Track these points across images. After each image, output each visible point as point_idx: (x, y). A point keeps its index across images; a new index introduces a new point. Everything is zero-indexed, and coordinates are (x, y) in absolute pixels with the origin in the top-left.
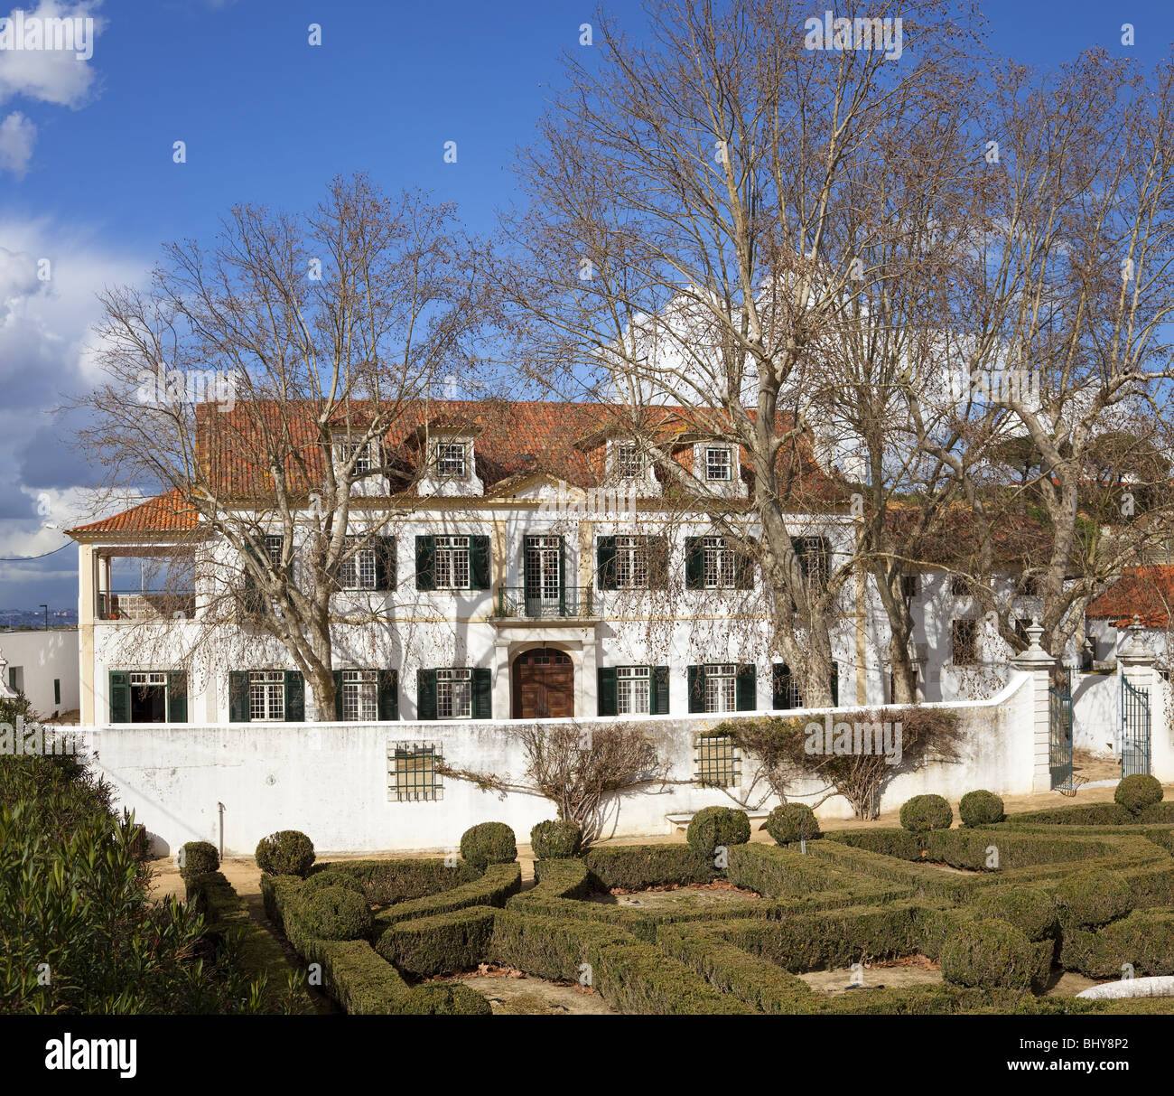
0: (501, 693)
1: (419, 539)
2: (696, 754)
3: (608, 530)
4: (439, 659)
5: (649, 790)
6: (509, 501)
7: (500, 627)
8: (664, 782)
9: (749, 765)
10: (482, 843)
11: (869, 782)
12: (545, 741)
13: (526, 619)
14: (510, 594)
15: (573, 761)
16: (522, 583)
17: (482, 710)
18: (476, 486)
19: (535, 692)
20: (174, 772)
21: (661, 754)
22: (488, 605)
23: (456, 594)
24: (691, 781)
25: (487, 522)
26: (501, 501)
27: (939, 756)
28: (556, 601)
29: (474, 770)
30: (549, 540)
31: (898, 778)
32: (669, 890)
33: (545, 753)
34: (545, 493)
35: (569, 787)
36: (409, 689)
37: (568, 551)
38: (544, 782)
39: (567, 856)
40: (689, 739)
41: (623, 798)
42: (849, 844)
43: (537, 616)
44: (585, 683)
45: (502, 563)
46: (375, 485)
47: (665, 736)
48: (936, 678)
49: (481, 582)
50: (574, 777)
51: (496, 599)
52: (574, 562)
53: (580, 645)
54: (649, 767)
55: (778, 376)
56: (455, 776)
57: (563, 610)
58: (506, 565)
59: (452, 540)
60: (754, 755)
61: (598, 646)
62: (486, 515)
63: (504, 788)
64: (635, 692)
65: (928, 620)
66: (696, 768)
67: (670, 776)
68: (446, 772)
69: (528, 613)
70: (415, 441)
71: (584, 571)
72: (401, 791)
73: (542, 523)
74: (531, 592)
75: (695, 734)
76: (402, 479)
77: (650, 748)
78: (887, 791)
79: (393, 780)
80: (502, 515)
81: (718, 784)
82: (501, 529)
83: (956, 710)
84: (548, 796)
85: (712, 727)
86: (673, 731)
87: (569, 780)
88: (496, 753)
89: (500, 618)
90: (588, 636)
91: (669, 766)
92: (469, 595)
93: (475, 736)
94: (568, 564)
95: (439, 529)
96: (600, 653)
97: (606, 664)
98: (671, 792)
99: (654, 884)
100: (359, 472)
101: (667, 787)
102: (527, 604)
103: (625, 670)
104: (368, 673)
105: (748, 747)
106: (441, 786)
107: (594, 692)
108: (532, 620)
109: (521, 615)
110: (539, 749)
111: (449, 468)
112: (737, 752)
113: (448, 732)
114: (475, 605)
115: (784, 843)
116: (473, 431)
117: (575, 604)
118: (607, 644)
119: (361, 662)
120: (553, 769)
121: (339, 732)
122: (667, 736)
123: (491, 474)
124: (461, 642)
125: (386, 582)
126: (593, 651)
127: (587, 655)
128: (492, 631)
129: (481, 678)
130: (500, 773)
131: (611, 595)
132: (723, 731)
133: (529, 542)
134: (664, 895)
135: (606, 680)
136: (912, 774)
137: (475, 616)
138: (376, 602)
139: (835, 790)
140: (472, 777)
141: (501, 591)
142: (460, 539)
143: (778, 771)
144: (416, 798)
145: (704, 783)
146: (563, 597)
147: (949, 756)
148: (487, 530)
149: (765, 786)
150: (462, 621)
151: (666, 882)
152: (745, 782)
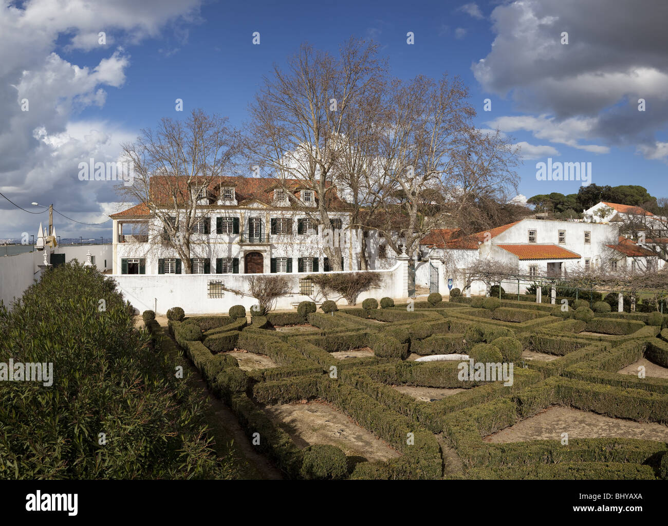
0: (242, 266)
1: (218, 218)
2: (300, 285)
3: (275, 216)
4: (223, 255)
5: (286, 296)
6: (245, 207)
7: (242, 245)
8: (290, 293)
9: (316, 288)
10: (235, 311)
11: (353, 294)
12: (255, 280)
13: (249, 243)
14: (244, 235)
15: (263, 286)
16: (248, 232)
17: (236, 271)
18: (235, 202)
19: (251, 265)
20: (142, 289)
21: (290, 285)
22: (238, 239)
23: (229, 235)
24: (299, 293)
25: (238, 213)
26: (243, 207)
27: (374, 287)
28: (258, 238)
29: (233, 289)
30: (257, 219)
31: (362, 293)
32: (292, 326)
33: (254, 284)
34: (255, 205)
35: (262, 294)
36: (214, 264)
37: (262, 223)
38: (254, 293)
39: (261, 316)
40: (298, 280)
41: (278, 298)
42: (346, 313)
43: (253, 242)
44: (267, 263)
45: (243, 226)
46: (204, 202)
47: (291, 280)
48: (374, 262)
49: (236, 231)
50: (263, 291)
51: (240, 237)
52: (264, 226)
53: (265, 251)
54: (286, 289)
55: (326, 170)
56: (228, 290)
57: (260, 241)
58: (244, 227)
59: (228, 219)
60: (318, 285)
61: (271, 252)
62: (238, 211)
63: (243, 294)
64: (282, 266)
65: (372, 245)
66: (300, 289)
67: (292, 291)
68: (225, 289)
69: (250, 241)
70: (217, 188)
71: (267, 229)
72: (211, 295)
73: (254, 214)
74: (251, 235)
75: (300, 279)
76: (213, 199)
77: (286, 283)
78: (358, 297)
79: (209, 292)
80: (243, 211)
81: (307, 294)
82: (243, 215)
83: (379, 272)
84: (255, 297)
85: (305, 276)
86: (293, 278)
87: (262, 292)
88: (240, 284)
89: (241, 243)
90: (268, 248)
91: (292, 288)
92: (233, 236)
93: (234, 278)
94: (262, 227)
95: (223, 215)
96: (271, 254)
97: (273, 257)
98: (292, 296)
99: (287, 325)
100: (200, 198)
101: (291, 295)
102: (249, 238)
103: (279, 259)
104: (201, 259)
105: (316, 283)
106: (223, 294)
107: (269, 265)
108: (251, 243)
109: (248, 242)
110: (253, 283)
111: (227, 197)
112: (313, 284)
113: (227, 277)
114: (234, 238)
115: (327, 312)
116: (235, 186)
117: (264, 239)
118: (273, 251)
119: (199, 256)
120: (257, 289)
121: (192, 277)
122: (291, 279)
123: (239, 198)
124: (230, 250)
125: (207, 231)
126: (269, 253)
127: (268, 254)
128: (239, 247)
129: (236, 261)
130: (242, 290)
131: (275, 236)
132: (308, 278)
133: (250, 220)
134: (290, 328)
135: (273, 262)
136: (366, 292)
137: (234, 242)
138: (204, 237)
139: (342, 296)
140: (233, 291)
141: (242, 235)
142: (230, 218)
143: (325, 290)
144: (216, 297)
145: (302, 294)
146: (260, 236)
147: (377, 286)
148: (239, 216)
149: (321, 295)
150: (230, 243)
151: (291, 324)
152: (315, 294)
